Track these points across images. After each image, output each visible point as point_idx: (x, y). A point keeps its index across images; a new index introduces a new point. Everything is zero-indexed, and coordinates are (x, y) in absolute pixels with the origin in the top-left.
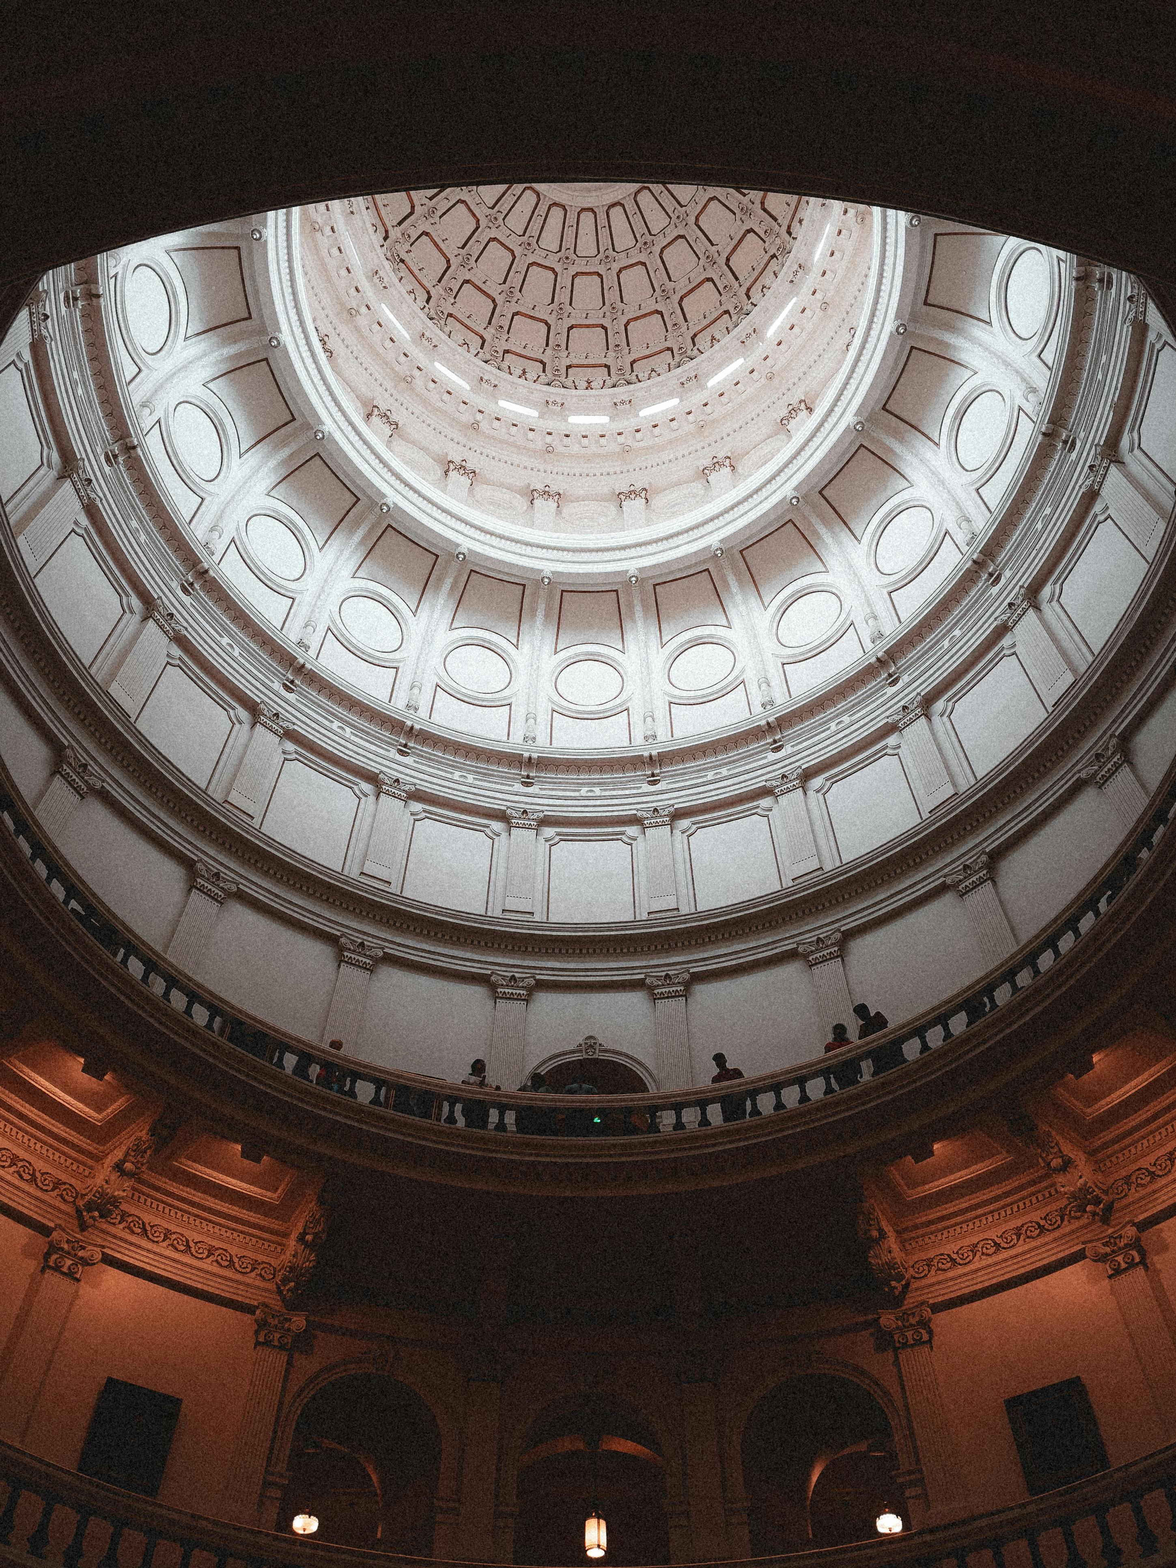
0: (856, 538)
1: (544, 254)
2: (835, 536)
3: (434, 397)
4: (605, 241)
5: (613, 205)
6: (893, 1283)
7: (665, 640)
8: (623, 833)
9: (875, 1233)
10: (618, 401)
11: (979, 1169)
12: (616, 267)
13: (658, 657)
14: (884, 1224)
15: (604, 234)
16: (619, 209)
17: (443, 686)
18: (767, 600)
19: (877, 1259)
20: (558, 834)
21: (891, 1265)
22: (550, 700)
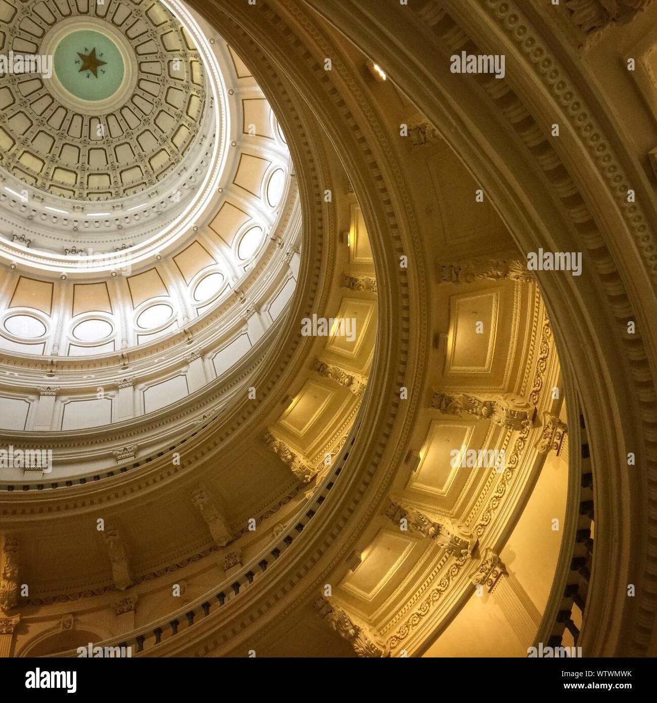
0: (258, 197)
1: (95, 142)
2: (248, 200)
3: (48, 223)
4: (125, 127)
5: (122, 108)
6: (307, 476)
7: (188, 283)
8: (180, 372)
9: (289, 457)
10: (150, 193)
11: (324, 405)
12: (135, 137)
13: (187, 291)
14: (292, 450)
15: (123, 123)
16: (126, 109)
17: (73, 343)
18: (230, 244)
19: (295, 468)
20: (146, 385)
21: (303, 468)
22: (135, 331)
